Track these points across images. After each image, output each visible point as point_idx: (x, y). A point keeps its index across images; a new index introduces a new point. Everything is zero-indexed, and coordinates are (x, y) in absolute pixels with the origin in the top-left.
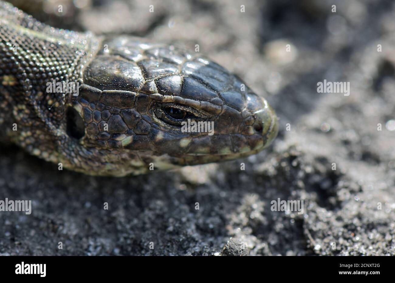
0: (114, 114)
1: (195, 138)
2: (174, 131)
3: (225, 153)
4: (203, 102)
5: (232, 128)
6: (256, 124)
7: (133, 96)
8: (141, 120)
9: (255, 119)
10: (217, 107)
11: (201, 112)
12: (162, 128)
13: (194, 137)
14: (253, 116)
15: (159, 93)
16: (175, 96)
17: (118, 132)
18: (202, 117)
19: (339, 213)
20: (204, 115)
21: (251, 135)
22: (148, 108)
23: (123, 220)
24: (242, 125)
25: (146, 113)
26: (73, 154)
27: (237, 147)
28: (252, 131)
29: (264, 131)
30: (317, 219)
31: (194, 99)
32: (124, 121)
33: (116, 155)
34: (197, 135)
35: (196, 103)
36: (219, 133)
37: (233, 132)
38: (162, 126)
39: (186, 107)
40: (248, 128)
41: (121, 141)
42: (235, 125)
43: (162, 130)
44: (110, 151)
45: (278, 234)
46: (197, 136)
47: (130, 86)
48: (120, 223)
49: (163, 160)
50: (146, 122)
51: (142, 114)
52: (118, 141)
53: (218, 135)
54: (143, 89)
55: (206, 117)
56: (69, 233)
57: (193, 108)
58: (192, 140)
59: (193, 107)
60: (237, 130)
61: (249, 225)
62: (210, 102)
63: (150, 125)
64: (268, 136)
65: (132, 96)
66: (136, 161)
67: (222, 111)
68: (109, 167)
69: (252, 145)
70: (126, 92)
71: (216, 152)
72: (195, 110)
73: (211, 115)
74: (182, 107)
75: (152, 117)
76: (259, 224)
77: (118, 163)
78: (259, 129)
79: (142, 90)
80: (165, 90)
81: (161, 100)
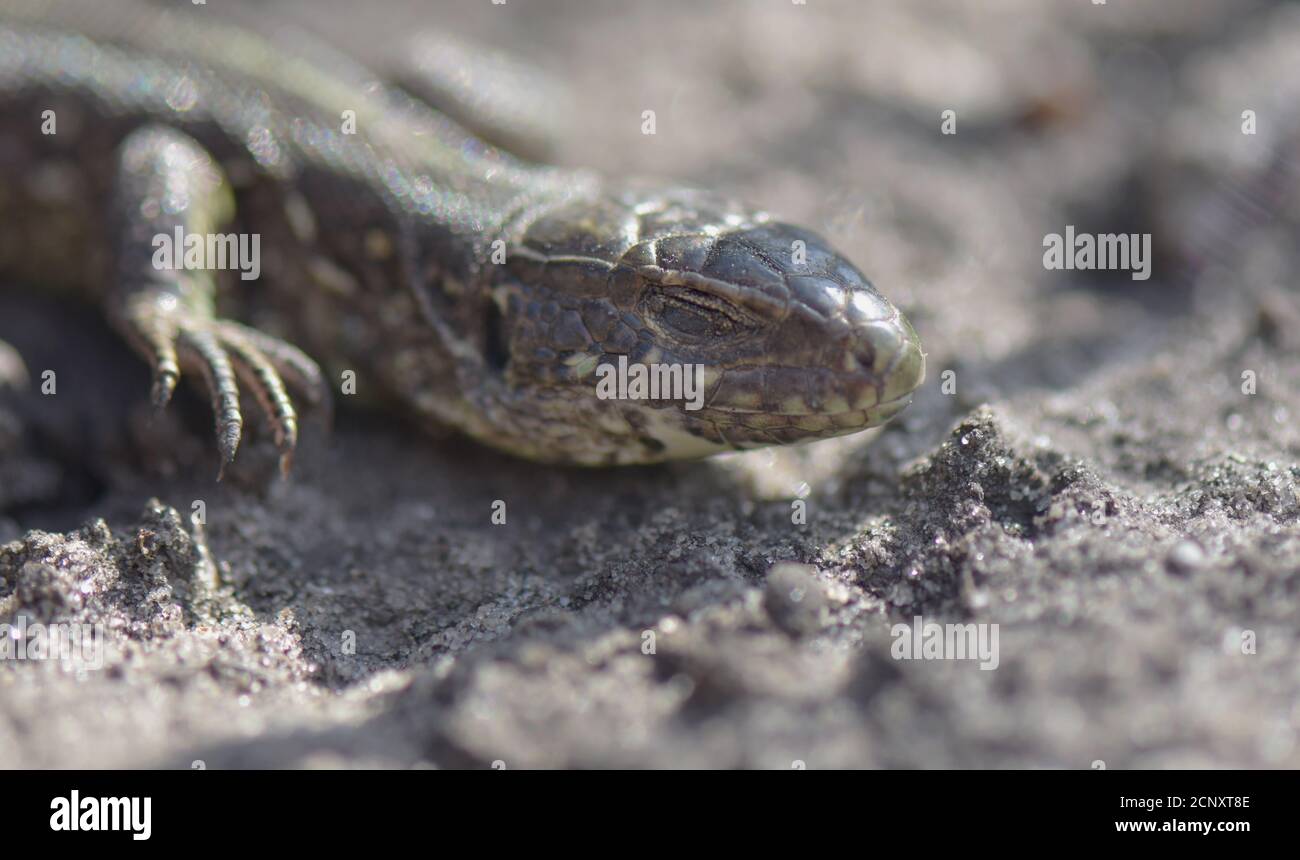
0: (567, 309)
1: (730, 370)
2: (685, 349)
3: (795, 413)
4: (745, 288)
5: (808, 353)
6: (861, 348)
7: (607, 268)
8: (618, 322)
9: (858, 337)
10: (776, 301)
11: (742, 310)
12: (659, 342)
13: (727, 366)
14: (855, 331)
15: (657, 264)
16: (688, 273)
17: (571, 348)
18: (746, 323)
19: (1045, 543)
20: (749, 318)
21: (849, 373)
22: (635, 299)
23: (591, 546)
24: (829, 348)
25: (632, 309)
26: (489, 400)
27: (818, 398)
28: (851, 364)
29: (879, 365)
30: (997, 554)
31: (728, 281)
32: (585, 325)
33: (569, 400)
34: (733, 363)
35: (732, 289)
36: (781, 364)
37: (811, 363)
38: (662, 339)
39: (711, 299)
40: (843, 356)
41: (575, 366)
42: (815, 347)
43: (659, 347)
44: (557, 392)
45: (914, 584)
46: (732, 366)
47: (603, 249)
48: (585, 550)
49: (667, 421)
50: (627, 327)
51: (623, 309)
52: (567, 367)
53: (779, 367)
54: (628, 256)
55: (754, 324)
56: (473, 564)
57: (725, 302)
58: (723, 375)
59: (726, 300)
60: (818, 358)
61: (855, 566)
62: (762, 290)
63: (635, 334)
64: (886, 379)
65: (602, 269)
66: (611, 418)
67: (785, 311)
68: (557, 430)
69: (851, 395)
70: (593, 259)
71: (775, 407)
72: (730, 305)
73: (764, 322)
74: (702, 299)
75: (643, 318)
76: (879, 564)
77: (575, 422)
78: (867, 362)
79: (625, 257)
80: (670, 258)
81: (659, 281)
